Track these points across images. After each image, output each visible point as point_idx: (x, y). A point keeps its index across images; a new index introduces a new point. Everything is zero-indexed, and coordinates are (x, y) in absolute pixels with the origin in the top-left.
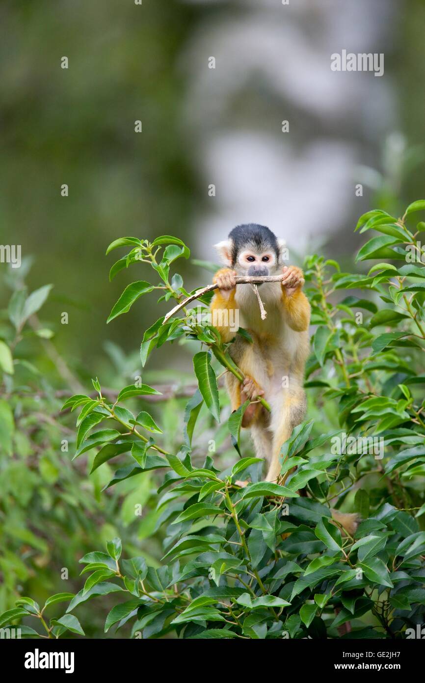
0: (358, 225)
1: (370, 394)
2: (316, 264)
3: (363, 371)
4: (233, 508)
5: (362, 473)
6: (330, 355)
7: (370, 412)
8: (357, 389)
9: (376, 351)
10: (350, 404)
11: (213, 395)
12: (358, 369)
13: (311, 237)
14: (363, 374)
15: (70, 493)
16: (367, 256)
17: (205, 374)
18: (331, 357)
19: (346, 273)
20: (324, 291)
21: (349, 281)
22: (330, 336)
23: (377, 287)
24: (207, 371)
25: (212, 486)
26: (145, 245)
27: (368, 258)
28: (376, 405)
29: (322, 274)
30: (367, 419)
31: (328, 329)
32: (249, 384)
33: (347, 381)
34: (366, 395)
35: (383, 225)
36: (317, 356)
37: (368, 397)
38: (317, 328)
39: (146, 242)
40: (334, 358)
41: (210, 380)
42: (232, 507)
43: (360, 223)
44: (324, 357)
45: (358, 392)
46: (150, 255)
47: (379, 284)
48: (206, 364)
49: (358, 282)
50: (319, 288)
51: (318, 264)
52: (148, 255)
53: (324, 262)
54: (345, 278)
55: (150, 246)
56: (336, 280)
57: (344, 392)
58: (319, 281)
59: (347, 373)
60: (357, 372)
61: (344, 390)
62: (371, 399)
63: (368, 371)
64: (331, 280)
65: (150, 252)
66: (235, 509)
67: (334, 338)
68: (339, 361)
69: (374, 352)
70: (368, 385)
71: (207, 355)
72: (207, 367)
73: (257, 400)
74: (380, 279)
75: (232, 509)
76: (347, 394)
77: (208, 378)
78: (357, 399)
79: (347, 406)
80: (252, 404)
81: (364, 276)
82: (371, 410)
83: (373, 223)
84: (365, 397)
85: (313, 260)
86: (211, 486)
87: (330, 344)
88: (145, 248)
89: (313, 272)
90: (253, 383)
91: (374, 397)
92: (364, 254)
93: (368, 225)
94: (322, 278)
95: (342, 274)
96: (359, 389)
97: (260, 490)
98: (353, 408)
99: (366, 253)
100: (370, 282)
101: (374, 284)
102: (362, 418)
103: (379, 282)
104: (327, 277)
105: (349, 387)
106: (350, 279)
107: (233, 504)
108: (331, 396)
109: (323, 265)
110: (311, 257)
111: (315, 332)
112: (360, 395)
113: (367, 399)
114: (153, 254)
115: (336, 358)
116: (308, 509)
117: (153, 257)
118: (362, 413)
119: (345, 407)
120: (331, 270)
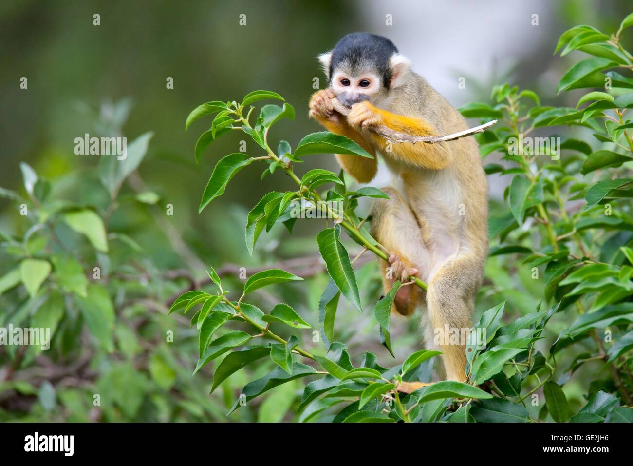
0: (558, 47)
1: (585, 259)
2: (507, 96)
3: (574, 230)
4: (406, 415)
5: (579, 361)
6: (530, 212)
7: (586, 284)
8: (568, 253)
9: (591, 203)
10: (559, 273)
11: (349, 278)
12: (569, 228)
13: (495, 62)
14: (575, 234)
15: (193, 400)
16: (573, 85)
17: (335, 254)
18: (532, 215)
19: (548, 107)
20: (519, 130)
21: (552, 116)
22: (530, 187)
23: (589, 123)
24: (337, 251)
25: (376, 389)
26: (233, 108)
27: (574, 87)
28: (592, 274)
29: (516, 109)
30: (582, 292)
31: (527, 178)
32: (396, 262)
33: (554, 244)
34: (579, 261)
35: (591, 45)
36: (514, 214)
37: (583, 263)
38: (512, 179)
39: (234, 103)
40: (536, 215)
41: (341, 260)
42: (404, 414)
43: (560, 43)
44: (523, 214)
45: (570, 258)
46: (242, 119)
47: (592, 119)
48: (335, 242)
49: (563, 117)
50: (513, 127)
51: (511, 97)
52: (239, 119)
53: (518, 93)
54: (546, 113)
55: (239, 107)
56: (535, 115)
57: (550, 257)
58: (513, 118)
59: (553, 234)
60: (567, 232)
61: (550, 255)
62: (585, 266)
63: (581, 231)
64: (528, 116)
65: (241, 115)
66: (408, 417)
67: (535, 189)
68: (543, 219)
69: (587, 205)
70: (581, 248)
71: (334, 231)
72: (336, 245)
73: (410, 281)
74: (592, 112)
75: (405, 417)
76: (556, 260)
77: (339, 259)
78: (568, 267)
79: (555, 276)
80: (403, 286)
81: (572, 109)
82: (586, 281)
83: (578, 42)
84: (578, 264)
85: (504, 92)
86: (374, 389)
87: (531, 198)
88: (232, 111)
89: (503, 106)
90: (400, 260)
91: (590, 263)
92: (568, 82)
93: (571, 46)
94: (516, 114)
95: (543, 108)
96: (570, 254)
97: (441, 391)
98: (563, 278)
99: (571, 81)
100: (580, 116)
101: (586, 118)
102: (575, 291)
103: (592, 116)
104: (523, 113)
105: (557, 251)
106: (553, 113)
107: (406, 411)
108: (534, 263)
109: (516, 97)
110: (501, 88)
111: (510, 184)
112: (572, 260)
113: (581, 266)
114: (245, 118)
115: (539, 215)
116: (498, 411)
117: (246, 121)
118: (574, 285)
119: (552, 276)
120: (527, 103)
